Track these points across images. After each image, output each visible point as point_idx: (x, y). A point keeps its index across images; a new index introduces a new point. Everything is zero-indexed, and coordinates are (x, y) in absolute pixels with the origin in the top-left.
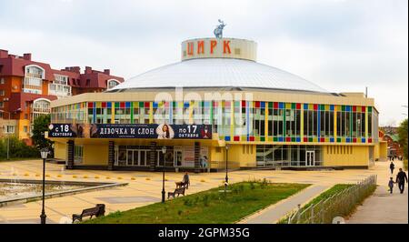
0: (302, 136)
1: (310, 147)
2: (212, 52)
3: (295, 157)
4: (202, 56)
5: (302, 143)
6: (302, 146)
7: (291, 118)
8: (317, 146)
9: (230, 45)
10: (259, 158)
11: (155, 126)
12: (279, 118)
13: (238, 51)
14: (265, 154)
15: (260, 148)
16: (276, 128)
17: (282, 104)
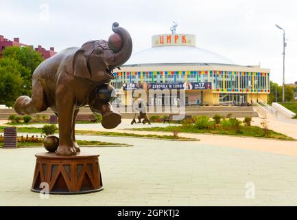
0: (239, 89)
1: (242, 94)
2: (176, 42)
3: (235, 99)
4: (169, 44)
5: (239, 92)
6: (238, 94)
7: (234, 80)
8: (245, 94)
9: (186, 38)
10: (220, 100)
11: (182, 84)
12: (229, 79)
13: (189, 41)
14: (223, 98)
15: (221, 95)
16: (228, 84)
17: (230, 73)
